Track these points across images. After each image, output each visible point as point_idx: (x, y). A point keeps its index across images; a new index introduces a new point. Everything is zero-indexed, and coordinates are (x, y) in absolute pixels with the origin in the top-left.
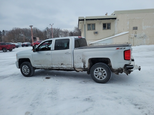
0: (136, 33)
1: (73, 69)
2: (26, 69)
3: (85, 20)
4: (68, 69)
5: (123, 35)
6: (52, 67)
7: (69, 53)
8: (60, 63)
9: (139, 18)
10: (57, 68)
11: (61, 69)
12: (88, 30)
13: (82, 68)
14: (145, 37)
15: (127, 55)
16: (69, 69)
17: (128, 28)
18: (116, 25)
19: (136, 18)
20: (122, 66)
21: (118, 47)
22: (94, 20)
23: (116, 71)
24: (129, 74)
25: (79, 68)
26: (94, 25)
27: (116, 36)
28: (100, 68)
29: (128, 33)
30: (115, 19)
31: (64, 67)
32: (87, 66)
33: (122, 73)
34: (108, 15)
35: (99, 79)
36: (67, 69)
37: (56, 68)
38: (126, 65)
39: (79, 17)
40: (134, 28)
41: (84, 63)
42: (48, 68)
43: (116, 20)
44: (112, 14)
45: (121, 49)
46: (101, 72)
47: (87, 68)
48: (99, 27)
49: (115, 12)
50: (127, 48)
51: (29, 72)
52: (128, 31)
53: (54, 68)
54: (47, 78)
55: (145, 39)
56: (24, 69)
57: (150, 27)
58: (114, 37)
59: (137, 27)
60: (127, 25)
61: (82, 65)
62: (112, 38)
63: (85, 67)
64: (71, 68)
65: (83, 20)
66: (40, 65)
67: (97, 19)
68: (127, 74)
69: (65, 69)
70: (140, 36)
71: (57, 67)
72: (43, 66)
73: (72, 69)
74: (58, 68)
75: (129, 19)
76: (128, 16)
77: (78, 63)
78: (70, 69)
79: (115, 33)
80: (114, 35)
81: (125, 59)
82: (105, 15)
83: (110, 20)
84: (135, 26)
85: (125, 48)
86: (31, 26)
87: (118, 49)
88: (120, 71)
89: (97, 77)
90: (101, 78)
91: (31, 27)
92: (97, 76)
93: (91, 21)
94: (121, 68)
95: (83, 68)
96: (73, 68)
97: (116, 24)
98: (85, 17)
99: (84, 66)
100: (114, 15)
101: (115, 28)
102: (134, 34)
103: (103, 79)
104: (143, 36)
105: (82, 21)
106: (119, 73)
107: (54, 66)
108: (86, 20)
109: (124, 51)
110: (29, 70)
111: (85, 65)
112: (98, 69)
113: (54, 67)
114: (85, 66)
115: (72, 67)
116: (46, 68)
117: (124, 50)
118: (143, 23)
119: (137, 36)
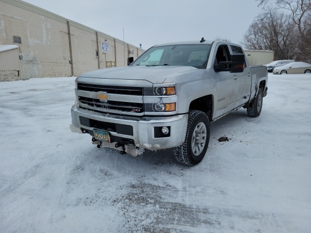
0: (20, 51)
7: (250, 75)
9: (20, 18)
14: (36, 62)
17: (4, 35)
19: (15, 17)
29: (17, 48)
40: (15, 37)
52: (4, 44)
55: (35, 65)
57: (38, 42)
59: (20, 38)
60: (1, 28)
70: (27, 59)
75: (3, 16)
77: (253, 90)
84: (16, 35)
104: (31, 59)
118: (28, 33)
119: (24, 58)
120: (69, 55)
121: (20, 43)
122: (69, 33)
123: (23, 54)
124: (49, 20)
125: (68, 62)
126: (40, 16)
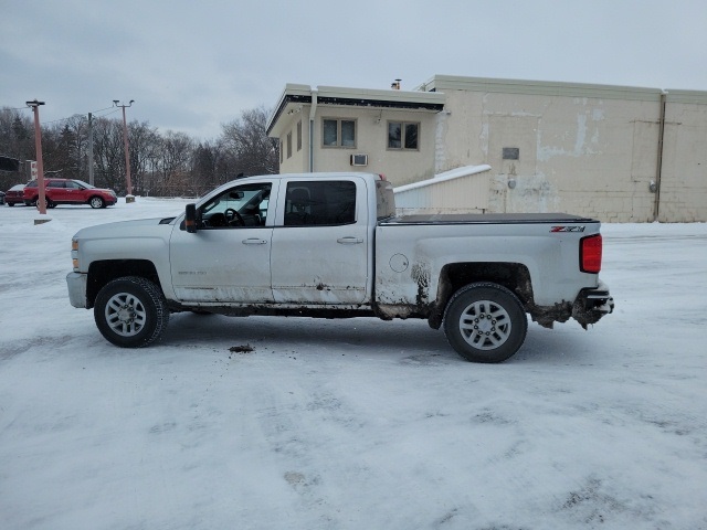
0: (513, 172)
1: (369, 308)
2: (130, 310)
3: (315, 100)
4: (343, 307)
5: (468, 176)
6: (268, 302)
7: (355, 240)
8: (312, 284)
9: (524, 114)
10: (293, 306)
11: (309, 307)
12: (326, 143)
13: (409, 305)
14: (547, 192)
15: (590, 253)
16: (349, 307)
17: (485, 149)
18: (439, 135)
19: (513, 114)
20: (570, 295)
21: (560, 223)
22: (355, 106)
23: (547, 313)
24: (589, 325)
25: (398, 301)
26: (350, 125)
27: (438, 178)
28: (487, 304)
29: (487, 171)
30: (440, 107)
31: (330, 298)
32: (433, 293)
33: (563, 320)
34: (402, 89)
35: (479, 346)
36: (340, 307)
37: (286, 306)
38: (585, 292)
39: (288, 85)
40: (506, 150)
41: (422, 283)
42: (244, 305)
43: (441, 115)
44: (424, 88)
45: (570, 230)
46: (489, 318)
47: (430, 301)
48: (371, 136)
49: (439, 79)
50: (590, 230)
51: (142, 323)
52: (483, 163)
53: (277, 306)
54: (238, 350)
55: (544, 199)
56: (112, 311)
57: (562, 151)
58: (432, 184)
59: (518, 150)
60: (482, 137)
61: (411, 293)
62: (424, 187)
63: (423, 300)
64: (359, 305)
65: (307, 99)
66: (209, 293)
67: (366, 102)
68: (584, 326)
69: (329, 307)
70: (526, 187)
71: (295, 298)
72: (221, 295)
73: (363, 307)
74: (295, 303)
75: (490, 116)
76: (485, 101)
77: (394, 281)
78: (355, 307)
79: (437, 168)
80: (430, 175)
81: (582, 270)
82: (391, 89)
83: (420, 109)
84: (510, 145)
85: (583, 230)
86: (35, 105)
87: (557, 230)
88: (561, 312)
89: (470, 341)
90: (488, 343)
91: (35, 109)
92: (473, 336)
93: (339, 106)
94: (566, 301)
95: (414, 302)
96: (367, 304)
97: (440, 129)
98: (314, 89)
99: (421, 295)
100: (434, 90)
101: (438, 147)
102: (506, 176)
103: (497, 344)
104: (536, 187)
105: (300, 105)
106: (556, 323)
107: (278, 296)
108: (320, 100)
109: (582, 240)
110: (143, 314)
111: (425, 290)
112: (477, 305)
113: (282, 300)
114: (425, 297)
115: (367, 300)
116: (237, 305)
117: (582, 235)
118: (539, 136)
119: (518, 186)
120: (652, 171)
121: (516, 158)
122: (662, 123)
123: (519, 179)
124: (601, 102)
125: (646, 189)
126: (577, 100)
